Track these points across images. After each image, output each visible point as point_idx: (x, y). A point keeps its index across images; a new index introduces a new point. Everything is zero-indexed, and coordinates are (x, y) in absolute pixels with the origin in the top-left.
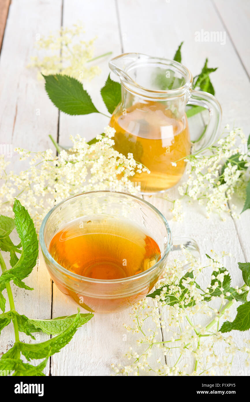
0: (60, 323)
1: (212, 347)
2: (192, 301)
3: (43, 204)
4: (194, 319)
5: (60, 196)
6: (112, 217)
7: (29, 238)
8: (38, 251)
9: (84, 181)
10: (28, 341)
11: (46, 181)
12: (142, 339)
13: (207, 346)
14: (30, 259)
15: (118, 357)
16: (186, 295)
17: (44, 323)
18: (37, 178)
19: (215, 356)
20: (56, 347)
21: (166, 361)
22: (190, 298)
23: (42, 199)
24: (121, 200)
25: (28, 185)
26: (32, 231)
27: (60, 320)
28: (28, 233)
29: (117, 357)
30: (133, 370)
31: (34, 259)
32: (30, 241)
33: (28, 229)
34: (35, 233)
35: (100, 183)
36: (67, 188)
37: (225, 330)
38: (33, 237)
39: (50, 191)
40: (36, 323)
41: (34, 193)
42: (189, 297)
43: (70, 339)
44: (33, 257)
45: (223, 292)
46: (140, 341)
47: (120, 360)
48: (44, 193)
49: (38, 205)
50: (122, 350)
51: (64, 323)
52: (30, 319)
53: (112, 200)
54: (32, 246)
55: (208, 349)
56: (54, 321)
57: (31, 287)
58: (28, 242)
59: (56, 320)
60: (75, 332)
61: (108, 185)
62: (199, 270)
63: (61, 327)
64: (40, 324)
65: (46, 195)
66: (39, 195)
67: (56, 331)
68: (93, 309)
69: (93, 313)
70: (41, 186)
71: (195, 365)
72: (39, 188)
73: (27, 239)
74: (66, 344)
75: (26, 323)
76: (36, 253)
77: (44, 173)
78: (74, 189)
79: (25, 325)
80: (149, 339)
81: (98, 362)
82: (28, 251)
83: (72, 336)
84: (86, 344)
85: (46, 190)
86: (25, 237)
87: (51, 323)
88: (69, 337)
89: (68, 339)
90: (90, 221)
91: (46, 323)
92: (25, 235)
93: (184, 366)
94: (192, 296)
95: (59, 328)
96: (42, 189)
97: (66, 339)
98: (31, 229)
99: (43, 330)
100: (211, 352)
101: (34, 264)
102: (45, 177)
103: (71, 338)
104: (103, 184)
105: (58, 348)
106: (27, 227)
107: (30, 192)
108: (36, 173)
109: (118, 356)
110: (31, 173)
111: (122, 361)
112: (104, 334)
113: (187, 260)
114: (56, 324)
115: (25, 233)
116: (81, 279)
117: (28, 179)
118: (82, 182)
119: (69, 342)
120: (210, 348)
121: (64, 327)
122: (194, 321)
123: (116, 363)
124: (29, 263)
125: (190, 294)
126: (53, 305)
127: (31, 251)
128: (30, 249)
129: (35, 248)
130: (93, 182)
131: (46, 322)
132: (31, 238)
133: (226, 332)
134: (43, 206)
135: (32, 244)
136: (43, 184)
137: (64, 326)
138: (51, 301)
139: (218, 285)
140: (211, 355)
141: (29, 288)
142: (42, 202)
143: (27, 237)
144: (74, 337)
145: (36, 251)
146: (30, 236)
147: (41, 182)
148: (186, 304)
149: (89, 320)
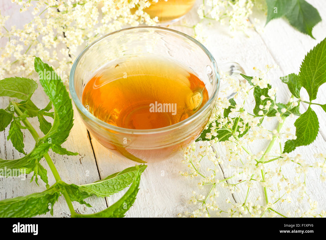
0: (112, 182)
1: (280, 171)
2: (247, 128)
3: (57, 56)
4: (250, 147)
5: (74, 43)
6: (136, 56)
7: (60, 98)
8: (73, 110)
9: (97, 22)
10: (82, 208)
11: (55, 31)
12: (204, 181)
13: (275, 171)
14: (65, 121)
15: (183, 205)
16: (239, 124)
17: (96, 186)
18: (44, 29)
19: (286, 179)
20: (120, 212)
21: (233, 197)
22: (245, 125)
23: (54, 51)
24: (141, 36)
25: (35, 38)
26: (61, 89)
27: (111, 179)
28: (57, 93)
29: (181, 204)
30: (202, 214)
31: (70, 121)
32: (61, 101)
33: (57, 88)
34: (65, 91)
35: (114, 22)
36: (79, 33)
37: (289, 150)
38: (64, 96)
39: (62, 40)
40: (87, 189)
41: (44, 46)
42: (243, 124)
43: (133, 201)
44: (68, 119)
45: (277, 111)
46: (202, 183)
47: (185, 207)
48: (55, 44)
49: (52, 59)
50: (186, 196)
51: (116, 181)
52: (79, 186)
53: (132, 36)
54: (65, 106)
55: (276, 174)
56: (105, 181)
57: (74, 152)
58: (59, 103)
59: (107, 180)
60: (137, 192)
61: (123, 22)
62: (246, 93)
63: (114, 186)
64: (91, 188)
65: (57, 45)
66: (50, 47)
67: (110, 192)
68: (144, 160)
69: (145, 164)
70: (50, 37)
71: (265, 195)
72: (48, 39)
73: (57, 99)
74: (130, 206)
75: (77, 191)
76: (70, 113)
77: (50, 22)
78: (87, 33)
79: (78, 194)
80: (210, 179)
81: (164, 215)
82: (61, 113)
83: (135, 196)
84: (145, 197)
85: (57, 40)
86: (55, 98)
87: (103, 184)
88: (132, 199)
89: (131, 200)
90: (118, 65)
91: (98, 186)
92: (54, 95)
93: (256, 199)
94: (247, 123)
95: (111, 187)
96: (52, 40)
97: (129, 201)
98: (60, 88)
99: (97, 194)
100: (280, 177)
101: (70, 125)
102: (53, 26)
103: (134, 199)
104: (117, 21)
105: (122, 212)
106: (55, 86)
107: (40, 46)
108: (41, 24)
109: (182, 202)
110: (36, 24)
111: (188, 208)
112: (161, 183)
113: (231, 86)
114: (108, 184)
115: (54, 93)
116: (133, 132)
117: (34, 32)
118: (94, 24)
119: (133, 203)
120: (278, 172)
121: (117, 186)
122: (250, 149)
123: (182, 211)
124: (65, 125)
125: (243, 121)
126: (98, 164)
127: (65, 112)
128: (63, 110)
129: (68, 109)
130: (107, 22)
131: (97, 184)
132: (62, 98)
133: (291, 151)
134: (57, 58)
135: (65, 104)
136: (52, 34)
137: (117, 184)
138: (95, 160)
139: (271, 104)
140: (282, 180)
141: (72, 153)
142: (55, 53)
143: (57, 98)
144: (137, 197)
145: (70, 111)
146: (61, 96)
147: (49, 32)
148: (242, 133)
149: (143, 172)
